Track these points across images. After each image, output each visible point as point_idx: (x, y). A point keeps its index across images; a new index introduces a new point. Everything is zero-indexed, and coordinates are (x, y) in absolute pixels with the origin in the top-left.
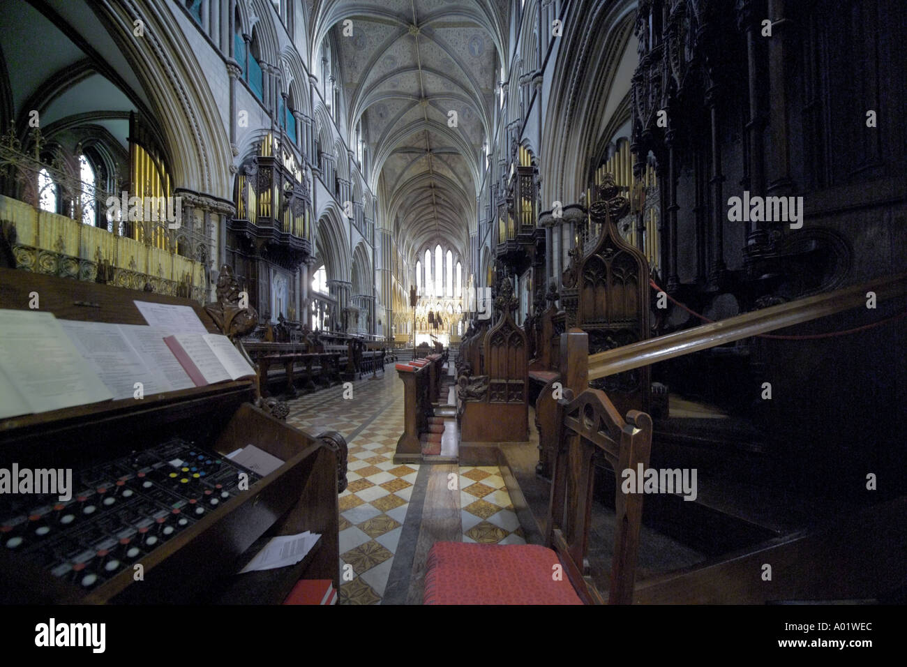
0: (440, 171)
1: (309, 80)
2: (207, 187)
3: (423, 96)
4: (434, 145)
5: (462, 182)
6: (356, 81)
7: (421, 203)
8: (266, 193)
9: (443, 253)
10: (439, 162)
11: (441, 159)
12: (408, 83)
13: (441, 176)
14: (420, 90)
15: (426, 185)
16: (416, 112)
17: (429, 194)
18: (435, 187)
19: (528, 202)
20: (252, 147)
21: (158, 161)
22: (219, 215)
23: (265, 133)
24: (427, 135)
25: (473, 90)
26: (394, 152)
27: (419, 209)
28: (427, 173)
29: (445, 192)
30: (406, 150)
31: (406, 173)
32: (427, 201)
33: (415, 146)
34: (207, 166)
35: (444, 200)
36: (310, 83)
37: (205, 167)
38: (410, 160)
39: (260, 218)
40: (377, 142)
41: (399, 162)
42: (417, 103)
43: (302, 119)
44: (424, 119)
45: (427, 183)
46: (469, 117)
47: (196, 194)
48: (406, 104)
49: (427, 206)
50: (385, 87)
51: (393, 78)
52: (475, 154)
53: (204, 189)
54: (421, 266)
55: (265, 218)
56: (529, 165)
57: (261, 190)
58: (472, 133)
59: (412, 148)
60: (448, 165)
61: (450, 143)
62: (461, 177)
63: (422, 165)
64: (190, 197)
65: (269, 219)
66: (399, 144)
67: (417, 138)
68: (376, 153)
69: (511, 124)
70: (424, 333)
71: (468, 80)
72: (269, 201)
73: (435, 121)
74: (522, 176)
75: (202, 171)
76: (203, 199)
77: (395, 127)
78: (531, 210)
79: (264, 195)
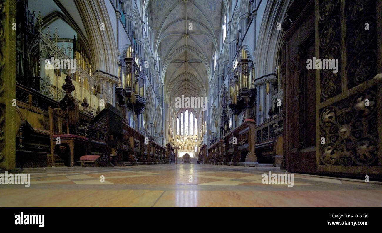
0: (190, 72)
1: (142, 24)
2: (108, 70)
3: (187, 33)
4: (189, 58)
5: (200, 76)
6: (158, 26)
7: (180, 89)
8: (129, 75)
9: (189, 113)
10: (191, 67)
11: (191, 65)
12: (180, 27)
13: (191, 74)
14: (185, 30)
15: (183, 79)
16: (182, 42)
17: (185, 84)
18: (188, 80)
19: (246, 76)
20: (123, 53)
21: (86, 59)
22: (112, 84)
23: (128, 47)
24: (186, 53)
25: (211, 28)
26: (171, 62)
27: (180, 91)
28: (185, 73)
29: (192, 82)
30: (176, 61)
31: (176, 73)
32: (183, 87)
33: (181, 59)
34: (108, 60)
35: (191, 87)
36: (142, 25)
37: (108, 61)
38: (177, 67)
39: (126, 87)
40: (165, 57)
41: (173, 67)
42: (184, 37)
43: (139, 43)
44: (185, 45)
45: (184, 78)
46: (206, 43)
47: (104, 73)
48: (179, 37)
49: (183, 90)
50: (170, 29)
51: (174, 24)
52: (209, 61)
53: (107, 71)
54: (179, 120)
55: (128, 87)
56: (246, 58)
57: (126, 74)
58: (207, 51)
59: (179, 60)
60: (194, 68)
61: (197, 57)
62: (200, 74)
63: (183, 69)
64: (102, 74)
65: (130, 87)
66: (174, 58)
67: (182, 55)
68: (164, 62)
69: (232, 42)
70: (183, 151)
71: (208, 23)
72: (130, 79)
73: (190, 46)
74: (243, 63)
75: (106, 62)
76: (107, 75)
77: (173, 50)
78: (247, 80)
79: (128, 76)
